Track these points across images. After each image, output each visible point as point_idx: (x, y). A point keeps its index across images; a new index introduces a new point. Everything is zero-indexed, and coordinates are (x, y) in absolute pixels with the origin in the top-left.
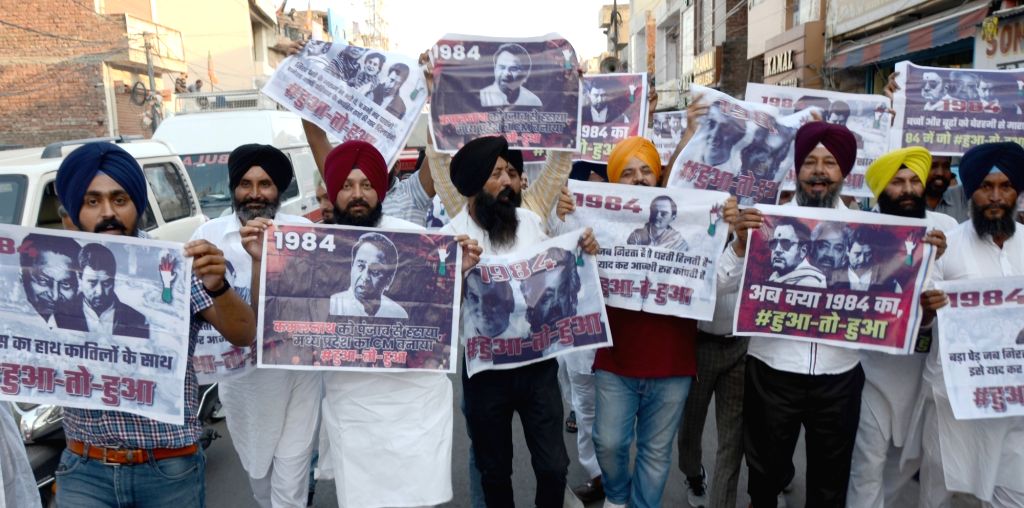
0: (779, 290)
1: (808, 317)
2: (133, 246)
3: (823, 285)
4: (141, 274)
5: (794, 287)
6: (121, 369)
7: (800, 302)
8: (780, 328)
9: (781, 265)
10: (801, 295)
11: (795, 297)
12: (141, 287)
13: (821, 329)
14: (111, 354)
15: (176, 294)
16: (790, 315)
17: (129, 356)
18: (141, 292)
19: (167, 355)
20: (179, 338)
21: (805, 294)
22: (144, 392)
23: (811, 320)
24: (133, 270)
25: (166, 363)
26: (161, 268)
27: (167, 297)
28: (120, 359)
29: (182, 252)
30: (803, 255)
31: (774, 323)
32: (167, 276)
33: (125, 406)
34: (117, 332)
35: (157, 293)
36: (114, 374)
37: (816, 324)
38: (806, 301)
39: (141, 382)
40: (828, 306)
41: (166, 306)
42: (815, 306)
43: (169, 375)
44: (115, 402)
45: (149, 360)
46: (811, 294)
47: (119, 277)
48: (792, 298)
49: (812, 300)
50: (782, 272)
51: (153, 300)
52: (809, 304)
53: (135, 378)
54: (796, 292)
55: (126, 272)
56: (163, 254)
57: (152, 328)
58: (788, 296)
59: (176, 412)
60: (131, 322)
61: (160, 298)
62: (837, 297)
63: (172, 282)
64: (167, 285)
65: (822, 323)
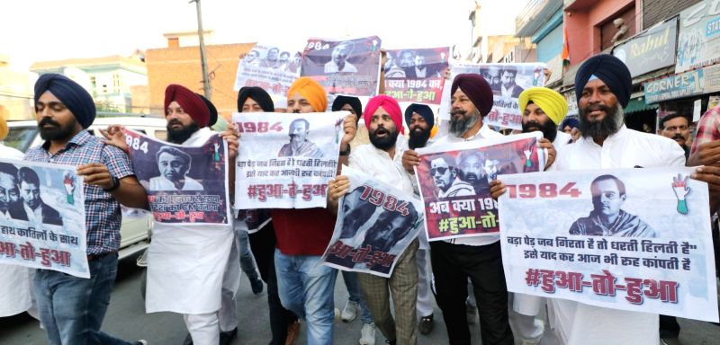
0: (447, 203)
1: (473, 218)
2: (48, 168)
3: (473, 193)
4: (54, 186)
5: (455, 198)
6: (49, 244)
7: (464, 208)
8: (457, 231)
9: (442, 185)
10: (461, 203)
11: (459, 206)
12: (54, 194)
14: (43, 235)
15: (76, 198)
16: (460, 219)
17: (53, 237)
18: (55, 197)
19: (75, 236)
20: (80, 226)
21: (464, 201)
22: (64, 258)
23: (476, 220)
24: (49, 183)
25: (74, 241)
26: (65, 182)
27: (71, 200)
28: (48, 238)
29: (76, 172)
30: (455, 175)
31: (452, 228)
32: (68, 187)
34: (45, 221)
35: (64, 198)
36: (46, 247)
37: (480, 222)
38: (466, 207)
39: (62, 252)
40: (483, 208)
41: (70, 206)
42: (474, 209)
43: (76, 248)
44: (48, 264)
45: (64, 239)
46: (468, 201)
47: (42, 188)
48: (458, 206)
49: (470, 205)
50: (445, 189)
51: (62, 202)
52: (469, 209)
53: (59, 250)
54: (458, 202)
55: (45, 184)
56: (65, 173)
57: (64, 220)
58: (454, 205)
59: (85, 271)
60: (52, 216)
61: (66, 201)
62: (486, 200)
63: (73, 191)
64: (70, 193)
65: (484, 221)
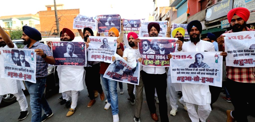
1: (153, 61)
2: (27, 51)
4: (29, 56)
5: (148, 54)
6: (26, 73)
7: (150, 58)
8: (147, 64)
9: (145, 50)
10: (150, 56)
12: (28, 58)
13: (156, 64)
14: (25, 70)
15: (34, 59)
16: (149, 61)
17: (28, 71)
18: (28, 59)
19: (33, 70)
20: (35, 67)
22: (30, 77)
23: (153, 62)
24: (27, 55)
26: (31, 54)
27: (32, 60)
28: (26, 71)
29: (34, 51)
30: (150, 47)
32: (32, 56)
33: (27, 80)
34: (26, 66)
35: (31, 59)
36: (25, 74)
37: (154, 63)
39: (29, 75)
40: (156, 58)
41: (32, 61)
43: (33, 74)
44: (26, 79)
45: (30, 71)
46: (152, 56)
47: (25, 56)
51: (30, 60)
52: (152, 58)
55: (26, 55)
56: (31, 52)
57: (30, 65)
58: (148, 56)
59: (34, 81)
60: (27, 65)
61: (31, 60)
62: (158, 56)
63: (33, 57)
64: (32, 57)
65: (156, 62)
